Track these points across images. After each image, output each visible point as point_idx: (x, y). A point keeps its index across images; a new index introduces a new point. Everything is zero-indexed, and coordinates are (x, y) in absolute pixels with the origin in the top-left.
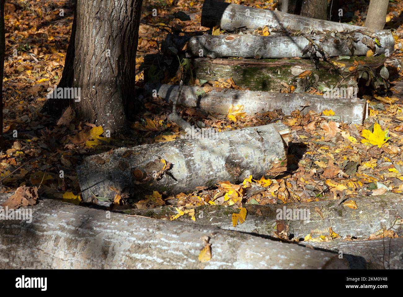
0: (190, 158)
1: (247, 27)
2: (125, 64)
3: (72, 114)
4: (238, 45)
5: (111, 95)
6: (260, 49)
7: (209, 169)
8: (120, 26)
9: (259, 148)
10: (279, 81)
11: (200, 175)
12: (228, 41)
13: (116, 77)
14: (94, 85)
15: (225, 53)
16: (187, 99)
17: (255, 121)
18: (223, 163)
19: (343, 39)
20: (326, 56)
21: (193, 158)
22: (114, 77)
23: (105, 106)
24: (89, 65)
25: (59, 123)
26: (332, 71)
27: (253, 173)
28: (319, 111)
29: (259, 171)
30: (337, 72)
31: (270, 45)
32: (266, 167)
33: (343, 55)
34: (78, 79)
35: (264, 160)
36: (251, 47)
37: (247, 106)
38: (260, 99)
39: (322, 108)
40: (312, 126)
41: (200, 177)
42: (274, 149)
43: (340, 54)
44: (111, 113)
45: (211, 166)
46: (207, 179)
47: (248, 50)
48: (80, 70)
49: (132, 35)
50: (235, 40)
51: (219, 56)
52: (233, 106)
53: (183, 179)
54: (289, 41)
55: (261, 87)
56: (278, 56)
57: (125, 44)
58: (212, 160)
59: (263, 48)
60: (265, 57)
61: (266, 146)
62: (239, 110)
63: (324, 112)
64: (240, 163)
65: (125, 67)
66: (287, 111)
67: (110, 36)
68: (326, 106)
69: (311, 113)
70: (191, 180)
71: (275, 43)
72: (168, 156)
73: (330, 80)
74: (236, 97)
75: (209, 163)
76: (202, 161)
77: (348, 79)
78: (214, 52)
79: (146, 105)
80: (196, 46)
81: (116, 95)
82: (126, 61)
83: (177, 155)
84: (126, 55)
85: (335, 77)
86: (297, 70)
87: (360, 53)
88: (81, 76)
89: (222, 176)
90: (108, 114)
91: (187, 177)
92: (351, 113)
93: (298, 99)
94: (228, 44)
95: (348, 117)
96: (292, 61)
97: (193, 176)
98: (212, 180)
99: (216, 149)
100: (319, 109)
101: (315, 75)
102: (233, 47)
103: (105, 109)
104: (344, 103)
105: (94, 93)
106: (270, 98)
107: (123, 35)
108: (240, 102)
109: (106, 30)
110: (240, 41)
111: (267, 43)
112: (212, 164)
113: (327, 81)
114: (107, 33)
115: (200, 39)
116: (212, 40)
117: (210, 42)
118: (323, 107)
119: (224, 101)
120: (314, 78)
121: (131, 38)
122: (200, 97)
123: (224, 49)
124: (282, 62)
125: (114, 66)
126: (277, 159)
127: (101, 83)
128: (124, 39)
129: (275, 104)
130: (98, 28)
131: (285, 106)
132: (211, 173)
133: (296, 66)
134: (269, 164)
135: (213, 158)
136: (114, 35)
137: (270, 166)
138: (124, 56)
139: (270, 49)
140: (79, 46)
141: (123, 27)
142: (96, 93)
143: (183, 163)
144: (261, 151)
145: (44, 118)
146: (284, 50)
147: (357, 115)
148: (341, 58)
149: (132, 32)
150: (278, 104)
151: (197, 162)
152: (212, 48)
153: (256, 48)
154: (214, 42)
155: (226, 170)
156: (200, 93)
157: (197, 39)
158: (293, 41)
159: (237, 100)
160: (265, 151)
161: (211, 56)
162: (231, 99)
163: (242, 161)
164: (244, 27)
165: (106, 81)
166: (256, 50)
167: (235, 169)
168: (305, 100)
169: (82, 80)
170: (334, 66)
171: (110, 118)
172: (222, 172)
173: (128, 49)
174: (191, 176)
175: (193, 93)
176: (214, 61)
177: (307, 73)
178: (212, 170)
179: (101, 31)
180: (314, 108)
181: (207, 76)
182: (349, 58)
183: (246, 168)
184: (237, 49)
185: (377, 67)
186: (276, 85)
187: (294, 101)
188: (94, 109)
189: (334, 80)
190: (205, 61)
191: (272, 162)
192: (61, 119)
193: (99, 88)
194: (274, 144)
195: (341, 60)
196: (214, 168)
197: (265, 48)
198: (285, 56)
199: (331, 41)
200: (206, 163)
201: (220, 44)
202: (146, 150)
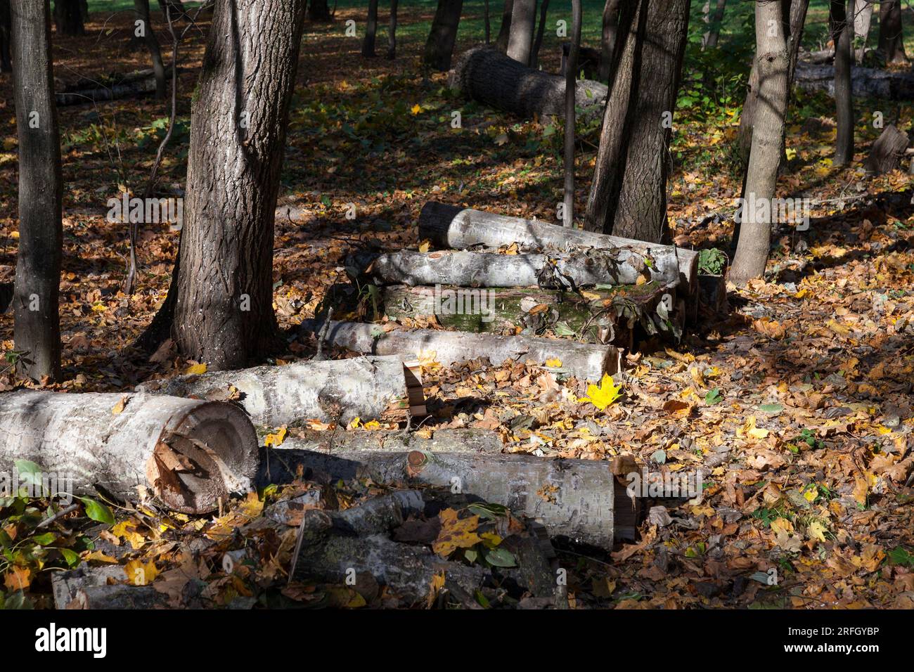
0: (270, 387)
1: (487, 244)
2: (249, 281)
3: (172, 349)
4: (446, 265)
5: (224, 322)
6: (479, 272)
7: (296, 404)
8: (237, 227)
9: (369, 380)
10: (503, 319)
11: (282, 410)
12: (432, 259)
13: (232, 297)
14: (202, 308)
15: (429, 279)
16: (359, 342)
17: (450, 374)
18: (315, 396)
19: (599, 259)
20: (576, 283)
21: (274, 388)
22: (228, 297)
23: (214, 337)
24: (196, 281)
25: (152, 359)
26: (579, 305)
27: (360, 414)
28: (541, 360)
29: (369, 412)
30: (586, 306)
31: (493, 268)
32: (379, 407)
33: (603, 283)
34: (183, 300)
35: (375, 397)
36: (466, 269)
37: (442, 352)
38: (460, 343)
39: (545, 357)
40: (525, 381)
41: (284, 413)
42: (390, 383)
43: (597, 281)
44: (221, 346)
45: (298, 400)
46: (293, 418)
47: (461, 274)
48: (185, 288)
49: (258, 242)
50: (442, 259)
51: (419, 283)
52: (422, 352)
53: (259, 415)
54: (521, 261)
55: (477, 329)
56: (508, 284)
57: (246, 252)
58: (300, 392)
59: (482, 270)
60: (487, 283)
61: (380, 379)
62: (429, 358)
63: (547, 362)
64: (339, 398)
65: (247, 285)
66: (496, 361)
67: (222, 241)
68: (552, 354)
69: (529, 363)
70: (271, 416)
71: (502, 264)
72: (241, 384)
73: (575, 319)
74: (427, 339)
75: (296, 396)
76: (286, 392)
77: (600, 316)
78: (412, 276)
79: (291, 345)
80: (387, 267)
81: (230, 323)
82: (250, 276)
83: (254, 383)
84: (249, 267)
85: (581, 315)
86: (528, 304)
87: (627, 281)
88: (186, 295)
89: (314, 415)
90: (216, 349)
91: (265, 412)
92: (585, 364)
93: (513, 343)
94: (431, 263)
95: (581, 370)
96: (526, 290)
97: (273, 411)
98: (300, 420)
99: (308, 379)
100: (541, 358)
101: (554, 311)
102: (439, 269)
103: (213, 341)
104: (578, 349)
105: (201, 319)
106: (475, 341)
107: (241, 239)
108: (432, 345)
109: (217, 232)
110: (449, 260)
111: (489, 264)
112: (301, 398)
113: (570, 321)
114: (218, 236)
115: (393, 257)
116: (411, 258)
117: (407, 261)
118: (547, 355)
119: (409, 345)
120: (551, 315)
121: (256, 244)
122: (377, 339)
123: (426, 272)
124: (512, 292)
125: (228, 282)
126: (394, 397)
127: (210, 305)
128: (244, 244)
129: (480, 350)
130: (206, 228)
131: (494, 353)
132: (299, 409)
133: (527, 298)
134: (383, 403)
135: (302, 389)
136: (229, 239)
137: (384, 406)
138: (245, 271)
139: (493, 273)
140: (185, 255)
141: (241, 227)
142: (204, 318)
143: (260, 394)
144: (371, 384)
145: (135, 353)
146: (514, 273)
147: (594, 368)
148: (598, 286)
149: (258, 236)
150: (485, 350)
151: (280, 392)
152: (410, 270)
153: (473, 271)
154: (413, 261)
155: (319, 406)
156: (376, 333)
157: (389, 257)
158: (528, 262)
159: (428, 344)
160: (377, 385)
161: (407, 281)
162: (419, 342)
163: (343, 396)
164: (481, 244)
165: (218, 302)
166: (473, 275)
167: (332, 405)
168: (523, 344)
169: (187, 301)
170: (583, 298)
171: (218, 353)
172: (314, 410)
173: (251, 260)
174: (270, 411)
175: (367, 332)
176: (414, 290)
177: (541, 307)
178: (299, 405)
179: (211, 233)
180: (533, 354)
181: (401, 311)
182: (610, 287)
183: (350, 406)
184: (446, 272)
185: (647, 301)
186: (499, 325)
187: (508, 345)
188: (200, 340)
189: (580, 318)
190: (401, 290)
191: (386, 401)
192: (156, 354)
193: (207, 312)
194: (391, 377)
195: (598, 290)
196: (303, 402)
197: (486, 271)
198: (516, 283)
199: (582, 260)
200: (292, 396)
201: (420, 265)
202: (217, 376)
